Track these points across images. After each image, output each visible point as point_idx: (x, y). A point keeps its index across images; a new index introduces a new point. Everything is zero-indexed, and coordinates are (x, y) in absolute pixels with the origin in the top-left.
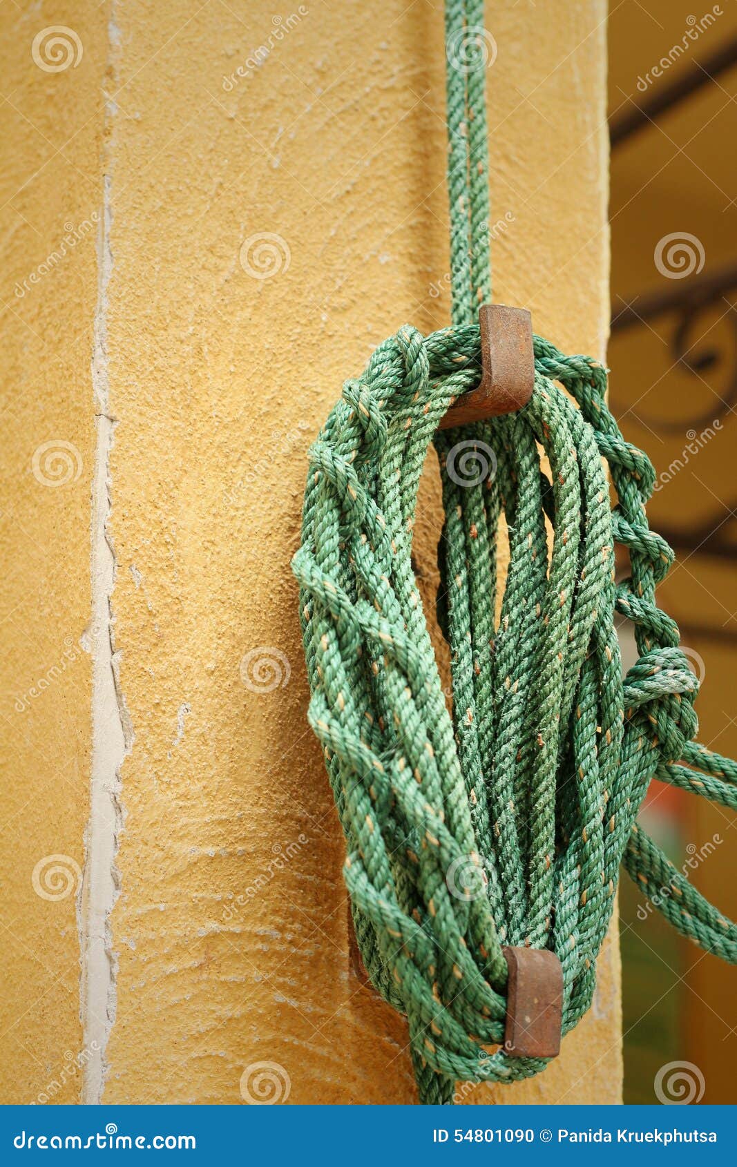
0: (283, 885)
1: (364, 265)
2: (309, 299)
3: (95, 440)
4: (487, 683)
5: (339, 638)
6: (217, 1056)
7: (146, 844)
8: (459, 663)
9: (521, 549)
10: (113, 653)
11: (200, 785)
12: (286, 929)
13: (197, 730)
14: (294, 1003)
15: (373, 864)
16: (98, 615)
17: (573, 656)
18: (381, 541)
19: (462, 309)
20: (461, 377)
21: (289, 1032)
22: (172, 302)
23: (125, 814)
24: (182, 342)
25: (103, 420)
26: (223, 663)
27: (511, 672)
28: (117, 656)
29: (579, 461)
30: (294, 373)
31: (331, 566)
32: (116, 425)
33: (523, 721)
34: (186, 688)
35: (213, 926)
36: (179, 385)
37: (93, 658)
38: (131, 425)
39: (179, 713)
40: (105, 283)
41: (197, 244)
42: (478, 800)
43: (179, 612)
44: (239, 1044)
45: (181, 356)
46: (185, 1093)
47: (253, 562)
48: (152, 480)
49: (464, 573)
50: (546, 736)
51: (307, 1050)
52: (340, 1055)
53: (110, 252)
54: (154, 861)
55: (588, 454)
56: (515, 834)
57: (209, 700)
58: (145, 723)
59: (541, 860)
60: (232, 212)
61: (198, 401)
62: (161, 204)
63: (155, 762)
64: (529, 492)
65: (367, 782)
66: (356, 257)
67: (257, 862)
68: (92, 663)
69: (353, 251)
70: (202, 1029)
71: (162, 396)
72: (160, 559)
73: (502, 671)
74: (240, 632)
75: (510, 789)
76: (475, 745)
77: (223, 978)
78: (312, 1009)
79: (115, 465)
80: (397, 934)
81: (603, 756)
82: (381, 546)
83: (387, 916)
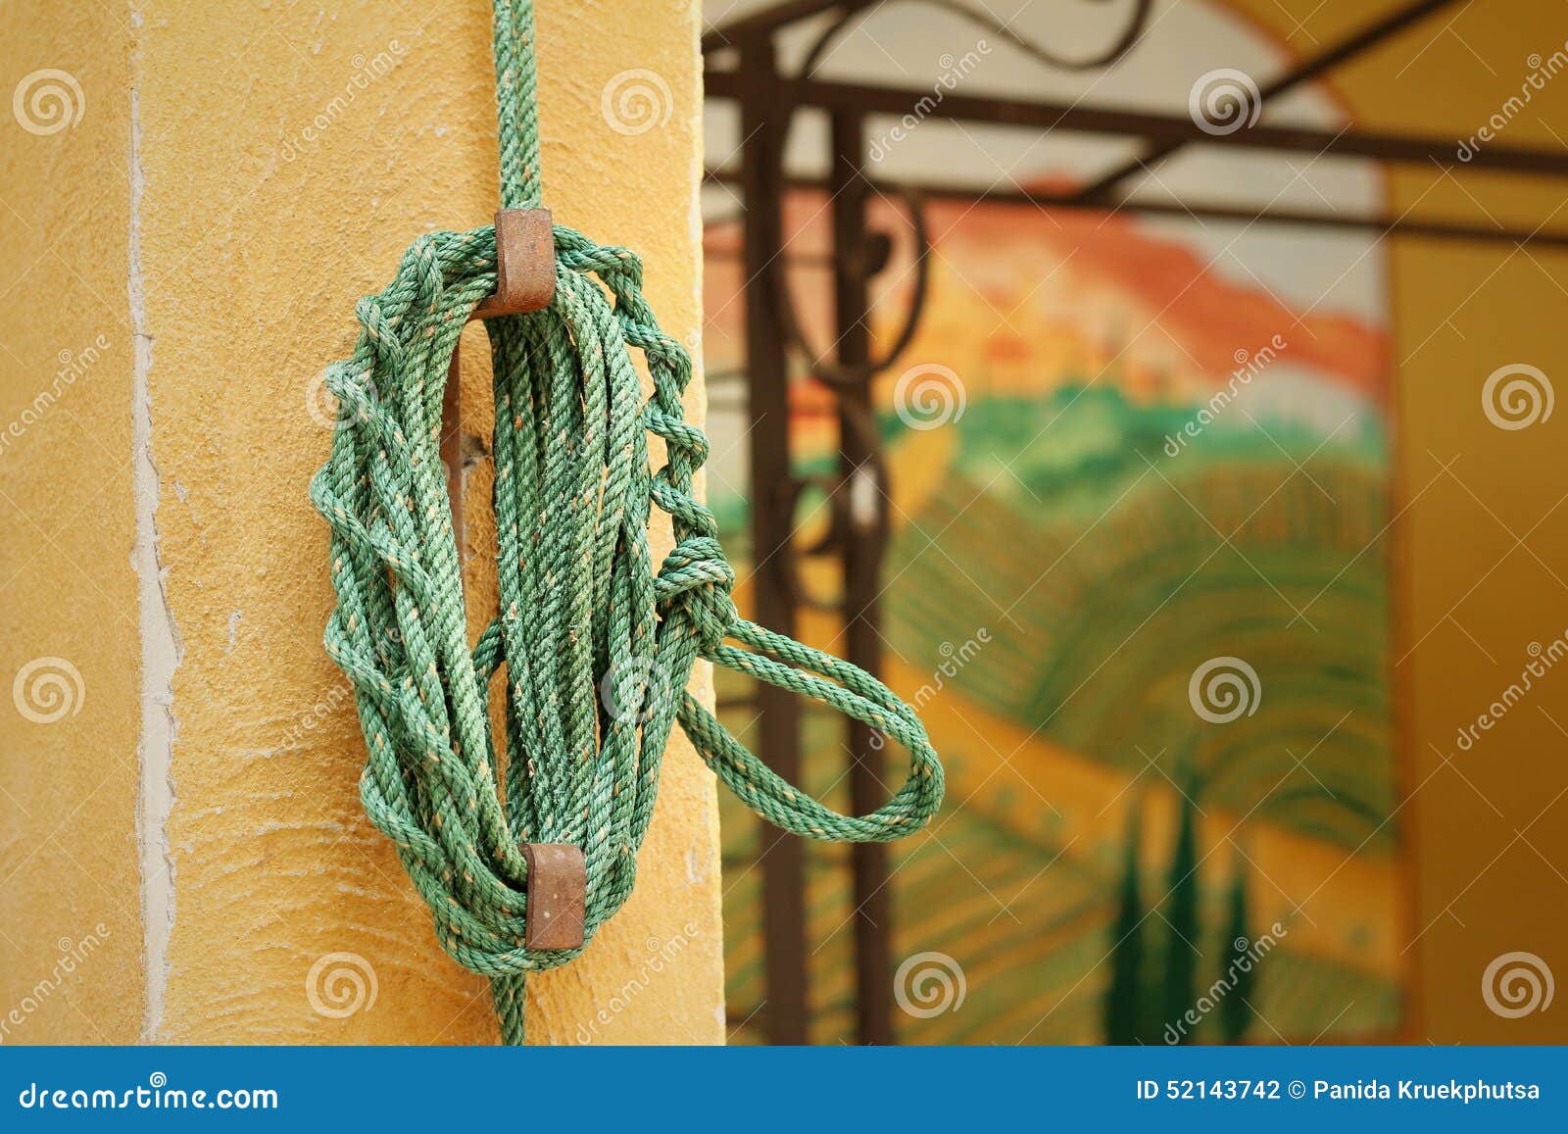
0: (345, 779)
1: (418, 141)
2: (357, 186)
3: (133, 360)
4: (532, 575)
5: (352, 559)
6: (280, 948)
7: (200, 751)
8: (504, 556)
9: (555, 445)
10: (160, 569)
11: (254, 689)
12: (350, 821)
13: (250, 635)
14: (360, 892)
15: (384, 779)
16: (143, 533)
17: (601, 554)
18: (399, 457)
19: (510, 188)
20: (483, 282)
21: (356, 920)
22: (208, 210)
23: (178, 724)
24: (220, 250)
25: (140, 337)
26: (275, 567)
27: (550, 565)
28: (164, 573)
29: (604, 356)
30: (344, 265)
31: (345, 489)
32: (154, 342)
33: (561, 615)
34: (236, 596)
35: (271, 824)
36: (220, 294)
37: (140, 576)
38: (170, 342)
39: (231, 621)
40: (136, 200)
41: (233, 147)
42: (524, 692)
43: (227, 522)
44: (303, 935)
45: (220, 265)
46: (249, 985)
47: (303, 462)
48: (194, 393)
49: (510, 464)
50: (578, 632)
51: (375, 937)
52: (410, 938)
53: (141, 167)
54: (210, 767)
55: (612, 351)
56: (559, 726)
57: (261, 604)
58: (195, 635)
59: (579, 752)
60: (270, 108)
61: (240, 308)
62: (192, 111)
63: (207, 671)
64: (562, 388)
65: (376, 701)
66: (408, 135)
67: (316, 758)
68: (138, 580)
69: (406, 128)
70: (264, 924)
71: (202, 308)
72: (206, 472)
73: (542, 566)
74: (292, 535)
75: (551, 682)
76: (519, 639)
77: (284, 873)
78: (379, 896)
79: (153, 384)
80: (407, 846)
81: (636, 649)
82: (398, 462)
83: (395, 829)
